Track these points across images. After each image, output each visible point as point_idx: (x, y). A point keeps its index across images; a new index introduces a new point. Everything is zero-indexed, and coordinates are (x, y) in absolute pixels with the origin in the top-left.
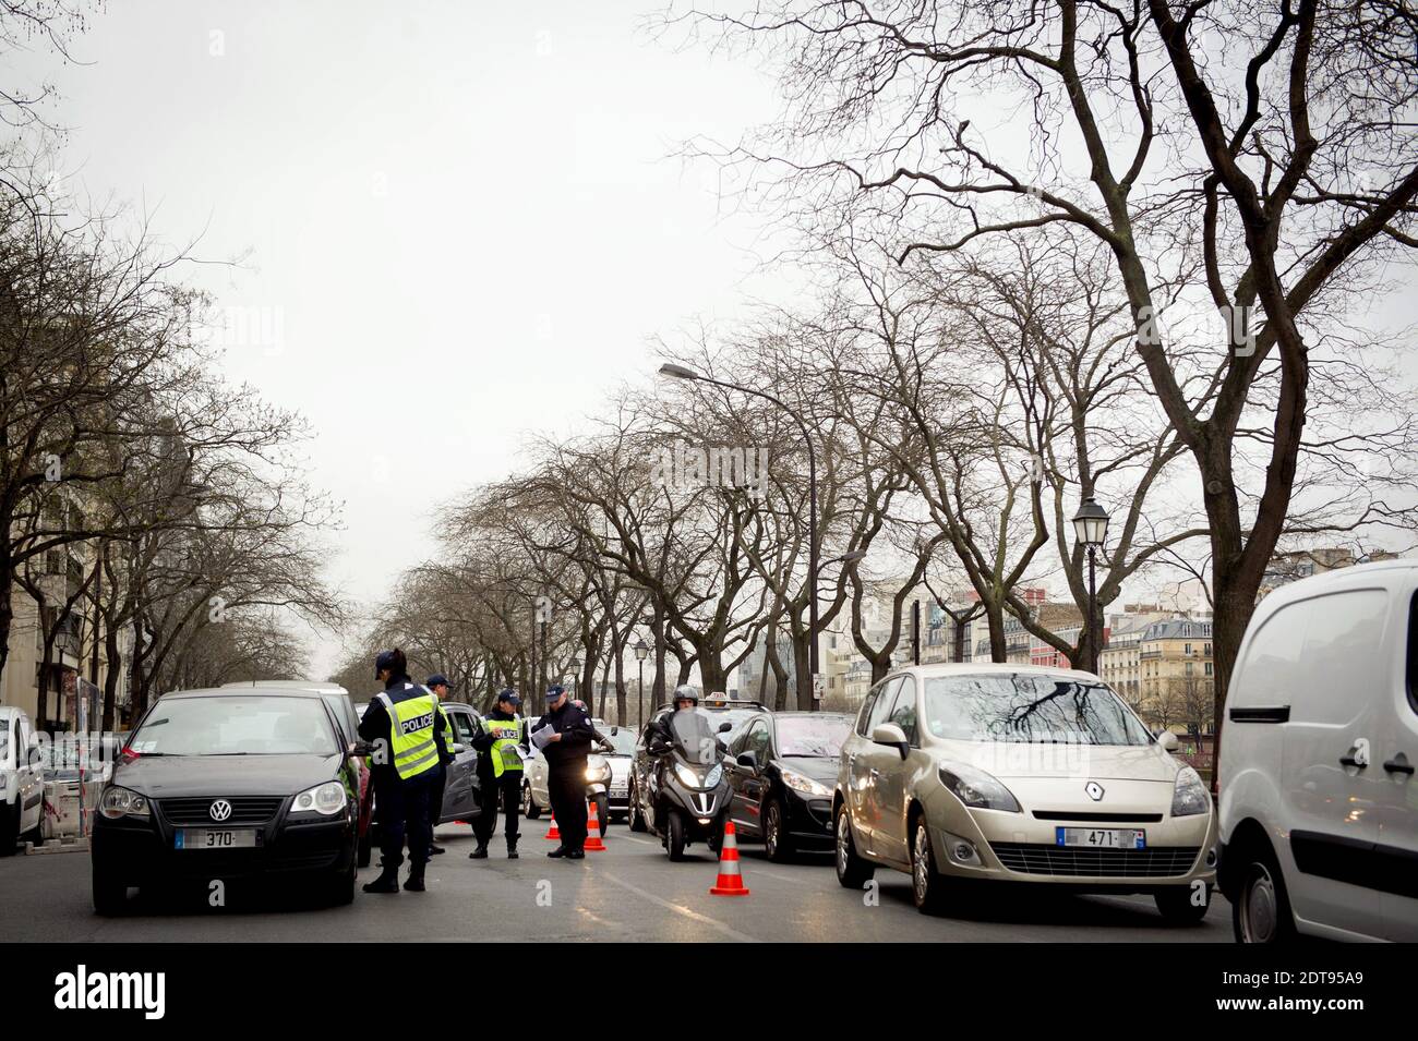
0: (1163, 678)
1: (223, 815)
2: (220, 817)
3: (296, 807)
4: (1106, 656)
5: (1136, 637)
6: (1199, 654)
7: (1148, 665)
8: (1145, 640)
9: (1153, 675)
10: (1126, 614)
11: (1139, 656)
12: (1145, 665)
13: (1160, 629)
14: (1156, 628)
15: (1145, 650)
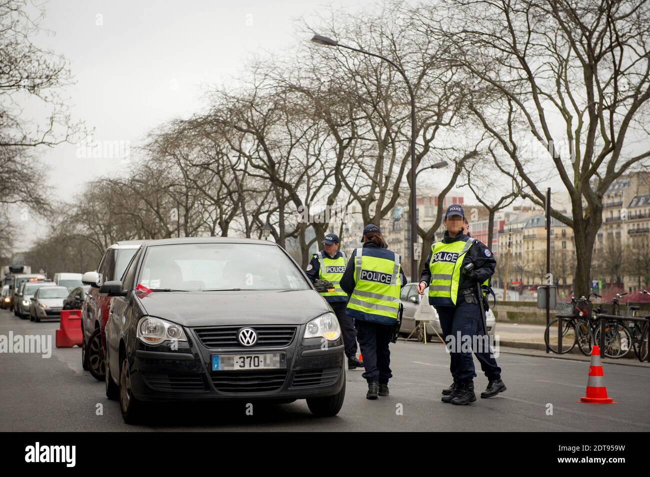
0: (537, 251)
1: (251, 341)
2: (248, 343)
3: (307, 335)
4: (502, 237)
5: (520, 226)
6: (558, 236)
7: (528, 243)
8: (526, 227)
9: (530, 249)
10: (514, 212)
11: (522, 237)
12: (526, 242)
13: (535, 221)
14: (533, 220)
15: (526, 234)
